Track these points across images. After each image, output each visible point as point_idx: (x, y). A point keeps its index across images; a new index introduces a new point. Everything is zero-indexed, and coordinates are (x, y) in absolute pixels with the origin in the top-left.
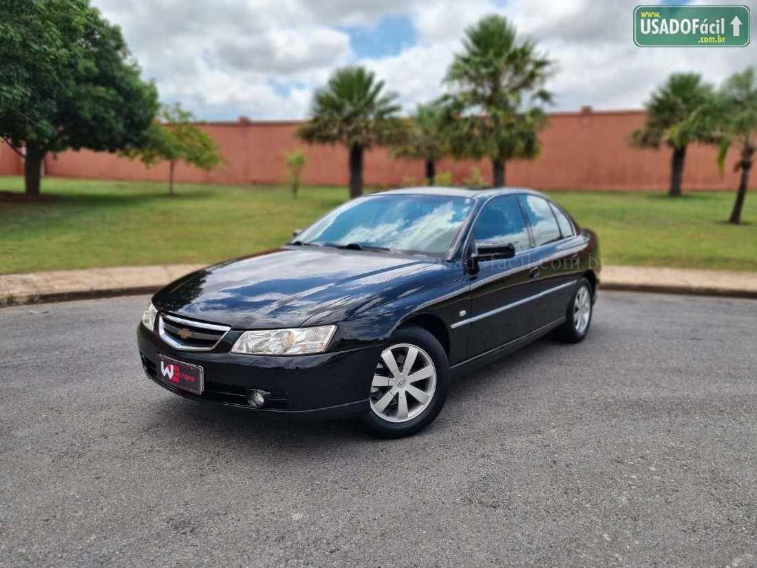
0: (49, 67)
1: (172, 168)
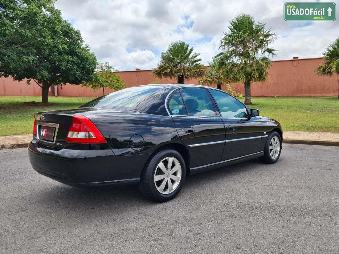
0: (45, 47)
1: (103, 91)
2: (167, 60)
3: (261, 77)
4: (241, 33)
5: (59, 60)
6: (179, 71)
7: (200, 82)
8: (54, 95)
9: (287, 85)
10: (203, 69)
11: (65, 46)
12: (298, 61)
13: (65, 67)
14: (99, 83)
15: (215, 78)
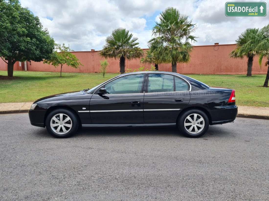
0: (4, 30)
1: (61, 67)
2: (111, 43)
3: (185, 59)
4: (169, 23)
5: (19, 41)
6: (120, 52)
7: (141, 61)
8: (24, 70)
9: (210, 65)
10: (140, 51)
11: (24, 29)
12: (218, 47)
13: (24, 47)
14: (58, 61)
15: (152, 59)
